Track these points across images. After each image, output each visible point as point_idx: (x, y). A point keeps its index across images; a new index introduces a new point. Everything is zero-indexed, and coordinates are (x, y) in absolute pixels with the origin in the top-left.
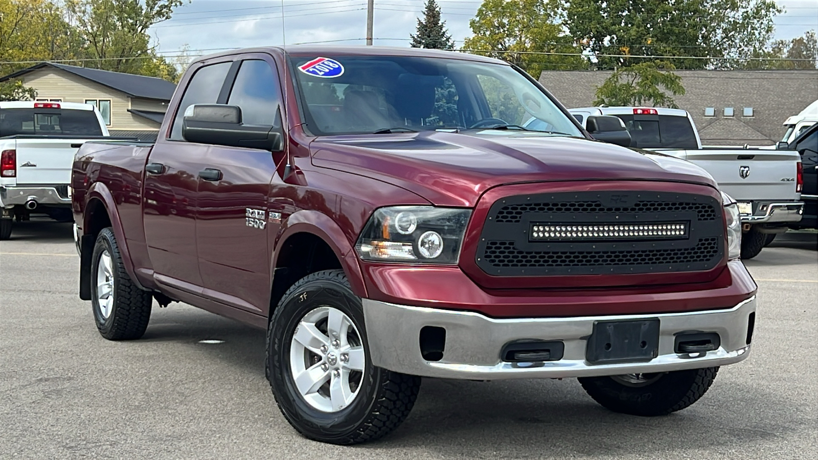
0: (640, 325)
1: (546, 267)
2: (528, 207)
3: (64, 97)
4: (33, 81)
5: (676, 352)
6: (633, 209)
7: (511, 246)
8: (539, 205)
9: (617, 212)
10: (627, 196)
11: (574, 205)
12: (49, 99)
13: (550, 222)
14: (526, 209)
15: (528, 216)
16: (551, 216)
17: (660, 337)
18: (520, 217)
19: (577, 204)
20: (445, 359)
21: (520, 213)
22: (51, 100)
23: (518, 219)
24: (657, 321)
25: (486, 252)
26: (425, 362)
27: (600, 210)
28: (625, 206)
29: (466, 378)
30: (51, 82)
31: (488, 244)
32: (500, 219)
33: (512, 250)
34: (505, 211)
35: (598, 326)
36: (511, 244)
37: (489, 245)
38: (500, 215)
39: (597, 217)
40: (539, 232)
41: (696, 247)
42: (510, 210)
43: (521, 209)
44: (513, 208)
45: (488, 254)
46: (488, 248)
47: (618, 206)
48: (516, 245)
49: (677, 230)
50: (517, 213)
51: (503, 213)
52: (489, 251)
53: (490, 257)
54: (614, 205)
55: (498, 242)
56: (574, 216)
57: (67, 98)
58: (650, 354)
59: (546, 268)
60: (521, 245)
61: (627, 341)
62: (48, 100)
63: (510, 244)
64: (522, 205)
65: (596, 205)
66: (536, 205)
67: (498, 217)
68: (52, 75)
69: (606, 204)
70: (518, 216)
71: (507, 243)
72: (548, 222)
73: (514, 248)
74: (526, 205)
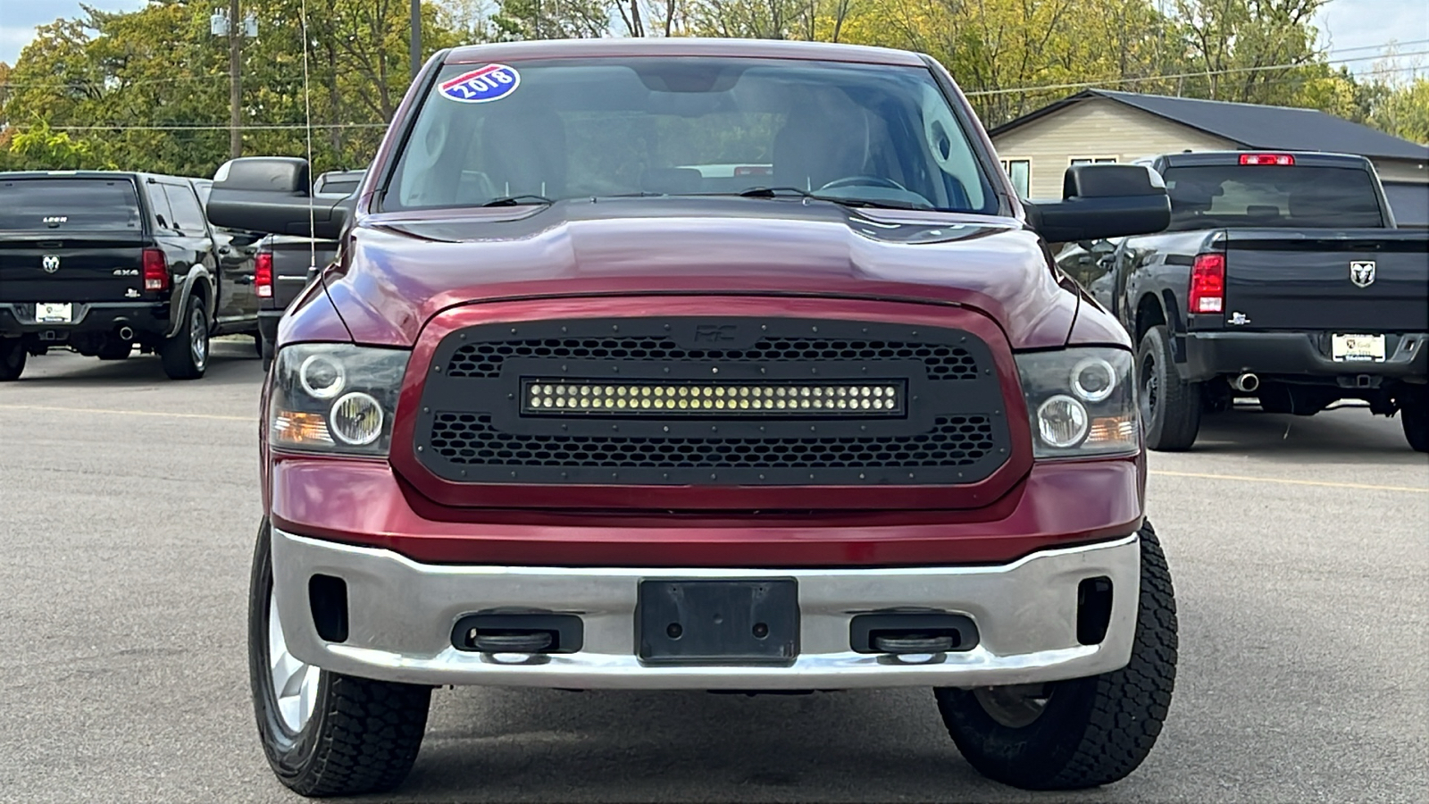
0: (749, 590)
1: (561, 467)
2: (514, 348)
3: (1120, 155)
4: (1066, 126)
5: (854, 649)
6: (750, 355)
7: (486, 425)
8: (537, 343)
9: (715, 360)
10: (734, 327)
11: (614, 344)
12: (1094, 158)
13: (565, 378)
14: (509, 351)
15: (513, 365)
16: (563, 365)
17: (802, 617)
18: (499, 368)
19: (620, 342)
20: (352, 640)
21: (500, 359)
22: (1097, 161)
23: (495, 371)
24: (792, 582)
25: (434, 435)
26: (323, 643)
27: (674, 354)
28: (734, 347)
29: (398, 680)
30: (1098, 126)
31: (436, 418)
32: (458, 369)
33: (486, 431)
34: (467, 355)
35: (646, 586)
36: (486, 419)
37: (439, 421)
38: (458, 363)
39: (665, 368)
40: (542, 398)
41: (930, 436)
42: (476, 353)
43: (500, 350)
44: (482, 350)
45: (439, 438)
46: (438, 426)
47: (715, 347)
48: (493, 423)
49: (881, 399)
50: (491, 359)
51: (463, 358)
52: (439, 432)
53: (443, 444)
54: (705, 345)
55: (458, 416)
56: (615, 366)
57: (1126, 156)
58: (778, 650)
59: (562, 470)
60: (505, 422)
61: (719, 621)
62: (1091, 160)
63: (482, 419)
64: (501, 343)
65: (663, 345)
66: (530, 343)
67: (452, 366)
68: (1099, 113)
69: (684, 345)
70: (496, 364)
71: (477, 417)
72: (561, 378)
73: (490, 428)
74: (509, 343)
